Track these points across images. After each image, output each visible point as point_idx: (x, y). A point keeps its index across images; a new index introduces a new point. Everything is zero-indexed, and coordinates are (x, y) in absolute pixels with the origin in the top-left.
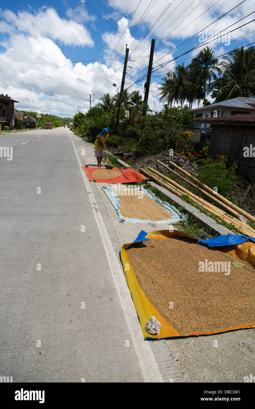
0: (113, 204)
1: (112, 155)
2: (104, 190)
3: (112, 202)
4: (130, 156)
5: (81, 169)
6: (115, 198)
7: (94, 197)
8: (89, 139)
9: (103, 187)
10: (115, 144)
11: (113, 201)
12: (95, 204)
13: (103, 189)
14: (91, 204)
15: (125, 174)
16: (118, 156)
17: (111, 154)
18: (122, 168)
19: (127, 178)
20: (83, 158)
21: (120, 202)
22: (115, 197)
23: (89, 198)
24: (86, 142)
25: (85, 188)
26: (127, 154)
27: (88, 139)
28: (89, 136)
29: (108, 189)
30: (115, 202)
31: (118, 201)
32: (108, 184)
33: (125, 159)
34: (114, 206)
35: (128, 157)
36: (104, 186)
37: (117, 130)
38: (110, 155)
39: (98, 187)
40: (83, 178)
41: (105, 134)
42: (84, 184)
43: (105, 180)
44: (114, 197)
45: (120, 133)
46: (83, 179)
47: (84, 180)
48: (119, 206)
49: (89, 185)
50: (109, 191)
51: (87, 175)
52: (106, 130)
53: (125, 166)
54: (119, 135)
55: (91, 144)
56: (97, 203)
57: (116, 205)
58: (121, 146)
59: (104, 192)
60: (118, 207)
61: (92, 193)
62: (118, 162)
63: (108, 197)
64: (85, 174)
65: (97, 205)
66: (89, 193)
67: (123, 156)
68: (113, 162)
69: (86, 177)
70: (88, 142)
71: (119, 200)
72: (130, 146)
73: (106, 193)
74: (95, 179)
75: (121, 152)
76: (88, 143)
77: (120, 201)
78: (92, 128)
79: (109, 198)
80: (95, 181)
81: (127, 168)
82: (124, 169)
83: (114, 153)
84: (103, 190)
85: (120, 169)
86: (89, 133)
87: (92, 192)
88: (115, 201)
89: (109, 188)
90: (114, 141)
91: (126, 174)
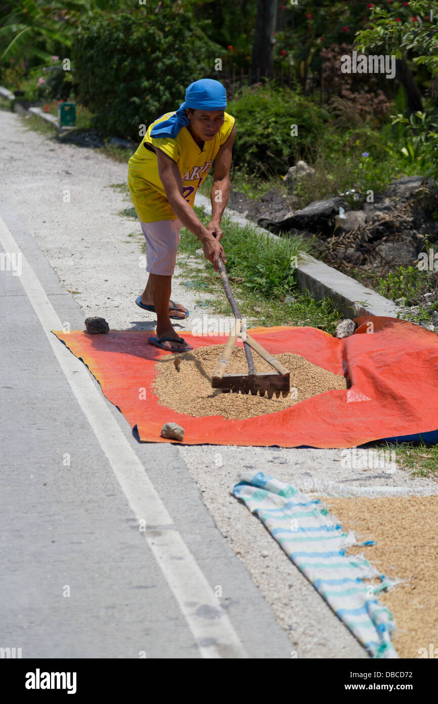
0: (337, 604)
1: (262, 231)
2: (254, 505)
3: (325, 588)
4: (387, 231)
5: (58, 349)
6: (345, 560)
7: (190, 558)
8: (68, 116)
9: (244, 483)
10: (263, 149)
11: (332, 583)
12: (207, 612)
13: (245, 493)
14: (185, 611)
15: (376, 373)
16: (299, 239)
17: (253, 225)
18: (343, 326)
19: (394, 397)
20: (53, 263)
21: (385, 590)
22: (343, 553)
23: (157, 569)
24: (56, 146)
25: (114, 492)
26: (360, 215)
27: (63, 121)
28: (65, 97)
29: (281, 493)
30: (348, 592)
31: (363, 580)
32: (269, 454)
33: (351, 251)
34: (349, 618)
35: (371, 241)
36: (250, 475)
37: (263, 44)
38: (246, 234)
39: (206, 481)
40: (91, 419)
41: (198, 127)
42: (106, 464)
43: (246, 424)
44: (330, 554)
45: (284, 64)
46: (85, 426)
47: (96, 430)
48: (384, 618)
49: (142, 468)
50: (287, 506)
51: (108, 395)
52: (204, 95)
53: (365, 314)
54: (284, 81)
55: (84, 151)
56: (225, 607)
57: (356, 612)
58: (310, 161)
59: (255, 514)
60: (380, 629)
61: (168, 527)
62: (312, 283)
63: (291, 549)
64: (92, 384)
65: (225, 619)
66: (154, 531)
67: (339, 232)
68: (272, 284)
69: (108, 410)
70: (64, 141)
71: (376, 573)
72: (379, 157)
73: (273, 525)
74: (174, 426)
75: (318, 206)
76: (69, 150)
77: (380, 579)
78: (91, 42)
79: (300, 560)
80: (174, 438)
81: (382, 323)
82: (359, 329)
83: (266, 216)
84: (241, 501)
85: (332, 330)
86: (70, 78)
87: (168, 521)
88: (345, 580)
89: (283, 486)
90: (259, 129)
91: (387, 367)
